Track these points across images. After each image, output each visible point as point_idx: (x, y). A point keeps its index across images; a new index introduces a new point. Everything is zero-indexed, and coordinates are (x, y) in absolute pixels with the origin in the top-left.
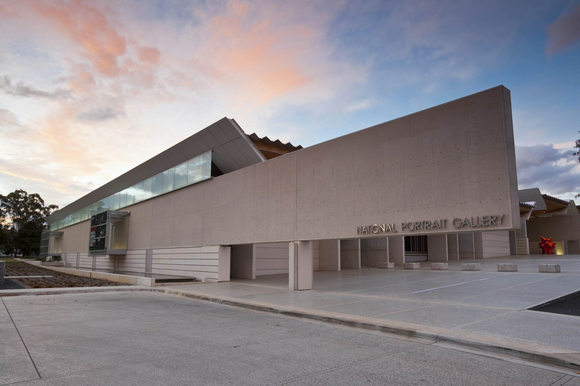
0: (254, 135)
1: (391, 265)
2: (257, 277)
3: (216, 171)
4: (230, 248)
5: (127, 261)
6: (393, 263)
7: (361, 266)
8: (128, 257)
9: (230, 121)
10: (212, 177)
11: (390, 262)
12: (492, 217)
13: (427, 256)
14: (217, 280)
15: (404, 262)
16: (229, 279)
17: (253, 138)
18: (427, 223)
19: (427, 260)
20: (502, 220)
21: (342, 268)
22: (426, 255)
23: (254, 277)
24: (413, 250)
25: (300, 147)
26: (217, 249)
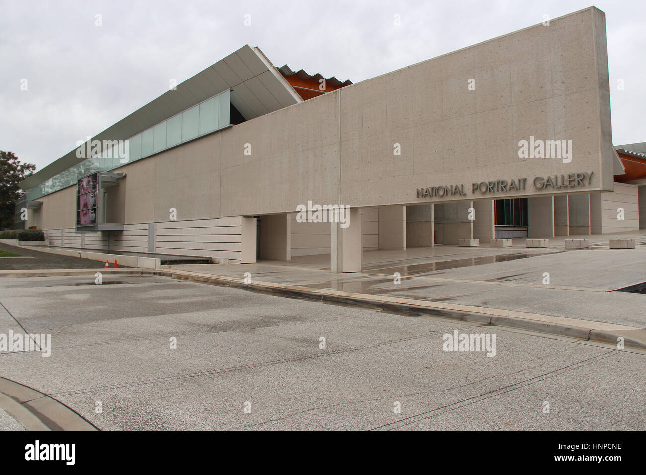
0: (286, 66)
1: (474, 242)
2: (292, 258)
3: (237, 117)
4: (256, 219)
5: (125, 238)
6: (477, 240)
7: (435, 243)
8: (125, 233)
9: (254, 50)
10: (231, 125)
11: (474, 238)
12: (579, 176)
13: (527, 231)
14: (240, 262)
15: (494, 238)
16: (255, 260)
17: (284, 72)
18: (503, 183)
19: (527, 236)
20: (590, 179)
21: (407, 247)
22: (526, 229)
23: (288, 258)
24: (508, 223)
25: (348, 83)
26: (239, 220)
